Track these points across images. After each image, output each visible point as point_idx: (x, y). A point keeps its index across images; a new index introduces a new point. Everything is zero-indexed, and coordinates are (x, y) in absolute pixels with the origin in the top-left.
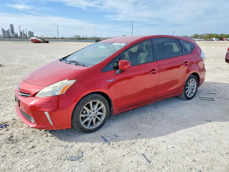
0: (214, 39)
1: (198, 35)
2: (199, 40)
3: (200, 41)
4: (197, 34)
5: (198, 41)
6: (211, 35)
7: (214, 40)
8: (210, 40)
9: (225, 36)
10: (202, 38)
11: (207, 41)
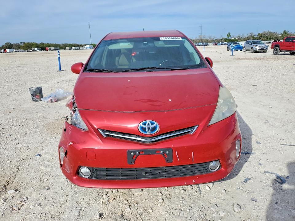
0: (36, 49)
1: (12, 45)
2: (16, 50)
3: (19, 51)
4: (9, 43)
5: (16, 52)
6: (30, 44)
7: (36, 51)
8: (31, 50)
9: (46, 45)
10: (19, 48)
11: (28, 51)
